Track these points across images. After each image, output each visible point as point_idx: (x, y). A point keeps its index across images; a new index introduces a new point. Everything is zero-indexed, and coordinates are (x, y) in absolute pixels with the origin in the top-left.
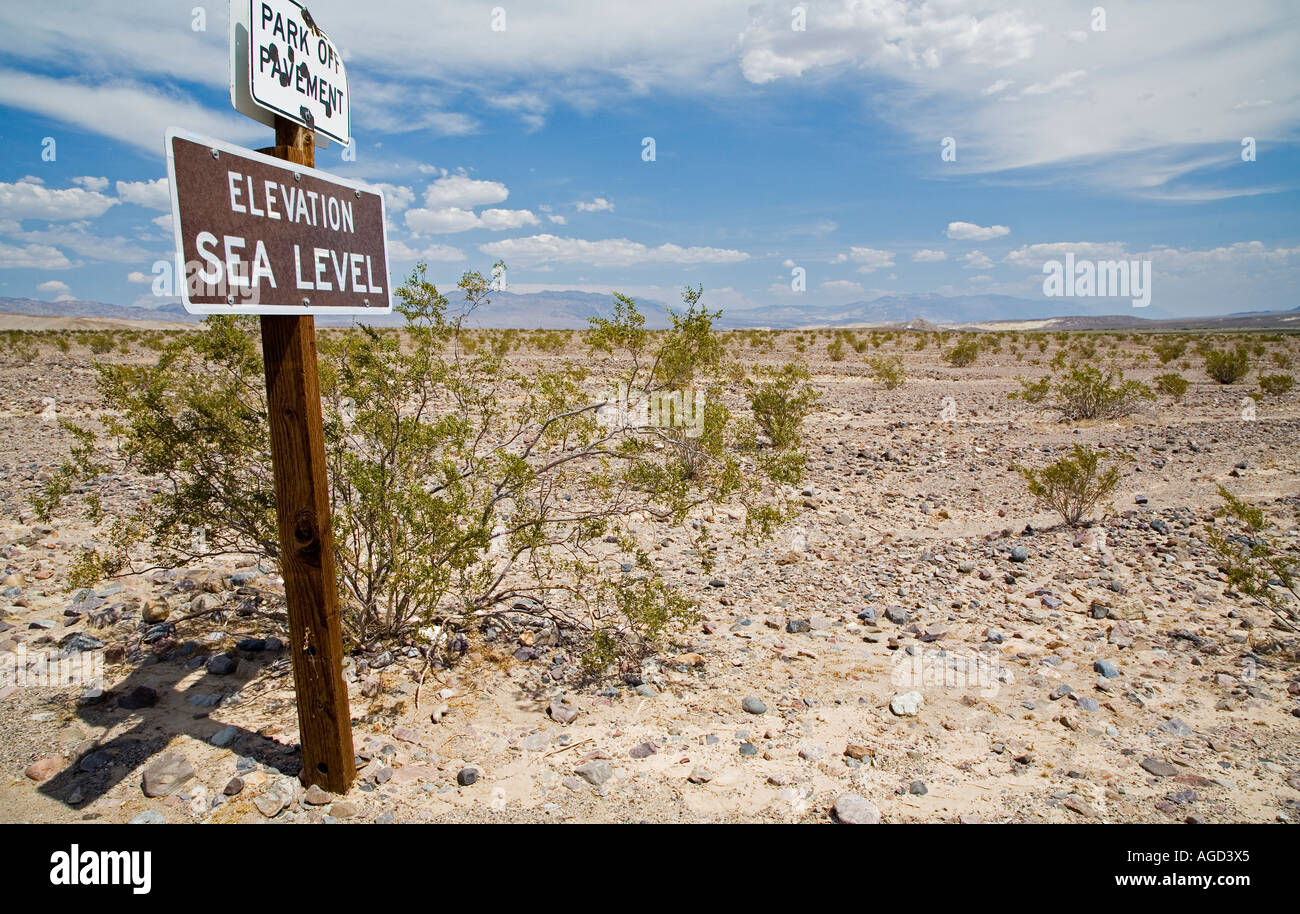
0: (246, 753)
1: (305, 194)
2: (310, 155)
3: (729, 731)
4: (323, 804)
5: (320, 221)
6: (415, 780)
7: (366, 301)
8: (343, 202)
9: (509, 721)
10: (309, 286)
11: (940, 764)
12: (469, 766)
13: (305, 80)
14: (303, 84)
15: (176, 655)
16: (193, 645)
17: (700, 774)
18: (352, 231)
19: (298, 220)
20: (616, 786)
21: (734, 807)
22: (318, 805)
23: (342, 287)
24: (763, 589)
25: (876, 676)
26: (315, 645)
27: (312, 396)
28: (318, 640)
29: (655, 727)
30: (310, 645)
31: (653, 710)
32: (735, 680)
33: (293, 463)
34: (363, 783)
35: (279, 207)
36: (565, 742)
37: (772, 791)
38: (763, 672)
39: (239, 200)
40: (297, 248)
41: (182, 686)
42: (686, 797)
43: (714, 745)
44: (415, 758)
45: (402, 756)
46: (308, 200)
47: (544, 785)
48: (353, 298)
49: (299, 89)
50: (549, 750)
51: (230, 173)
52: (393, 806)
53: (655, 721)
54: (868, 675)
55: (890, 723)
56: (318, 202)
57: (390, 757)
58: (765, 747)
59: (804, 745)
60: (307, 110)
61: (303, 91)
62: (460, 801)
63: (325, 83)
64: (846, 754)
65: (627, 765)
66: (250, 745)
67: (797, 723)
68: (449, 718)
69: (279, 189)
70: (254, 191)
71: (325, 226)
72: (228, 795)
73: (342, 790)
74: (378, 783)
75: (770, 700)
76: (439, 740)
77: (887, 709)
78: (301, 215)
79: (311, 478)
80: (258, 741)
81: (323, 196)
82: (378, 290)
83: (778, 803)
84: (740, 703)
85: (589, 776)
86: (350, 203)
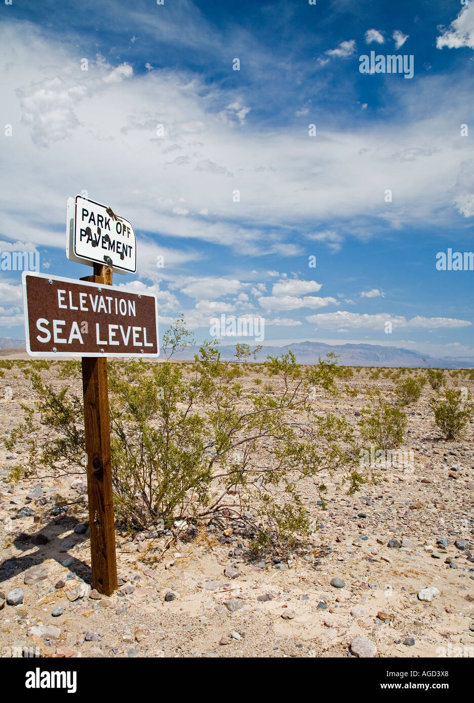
0: (74, 570)
1: (104, 298)
2: (109, 279)
3: (315, 596)
4: (97, 599)
5: (113, 311)
6: (145, 595)
7: (142, 350)
8: (129, 301)
9: (203, 573)
10: (105, 343)
11: (431, 631)
12: (173, 592)
13: (107, 243)
14: (106, 245)
15: (64, 522)
16: (73, 518)
17: (288, 614)
18: (135, 315)
19: (99, 311)
20: (241, 614)
21: (298, 634)
22: (95, 599)
23: (126, 343)
24: (388, 521)
25: (419, 576)
26: (99, 519)
27: (103, 397)
28: (101, 517)
29: (278, 587)
30: (97, 520)
31: (280, 577)
32: (334, 568)
33: (93, 429)
34: (119, 593)
35: (88, 304)
36: (226, 587)
37: (324, 629)
38: (354, 566)
39: (63, 303)
40: (97, 325)
41: (62, 536)
42: (275, 625)
43: (305, 601)
44: (149, 585)
45: (142, 582)
46: (106, 301)
47: (205, 607)
48: (134, 349)
49: (103, 247)
50: (217, 590)
51: (59, 290)
52: (129, 605)
53: (279, 583)
54: (415, 575)
55: (414, 603)
56: (113, 303)
57: (136, 582)
58: (333, 606)
59: (356, 609)
60: (108, 257)
61: (106, 248)
62: (161, 608)
63: (120, 243)
64: (377, 617)
65: (252, 604)
66: (77, 568)
67: (358, 596)
68: (174, 567)
69: (88, 297)
70: (73, 298)
71: (117, 313)
72: (57, 588)
73: (108, 594)
74: (126, 593)
75: (349, 581)
76: (164, 577)
77: (416, 596)
78: (101, 308)
79: (100, 437)
80: (82, 566)
81: (116, 299)
82: (151, 345)
83: (323, 637)
84: (330, 580)
85: (229, 606)
86: (134, 302)
